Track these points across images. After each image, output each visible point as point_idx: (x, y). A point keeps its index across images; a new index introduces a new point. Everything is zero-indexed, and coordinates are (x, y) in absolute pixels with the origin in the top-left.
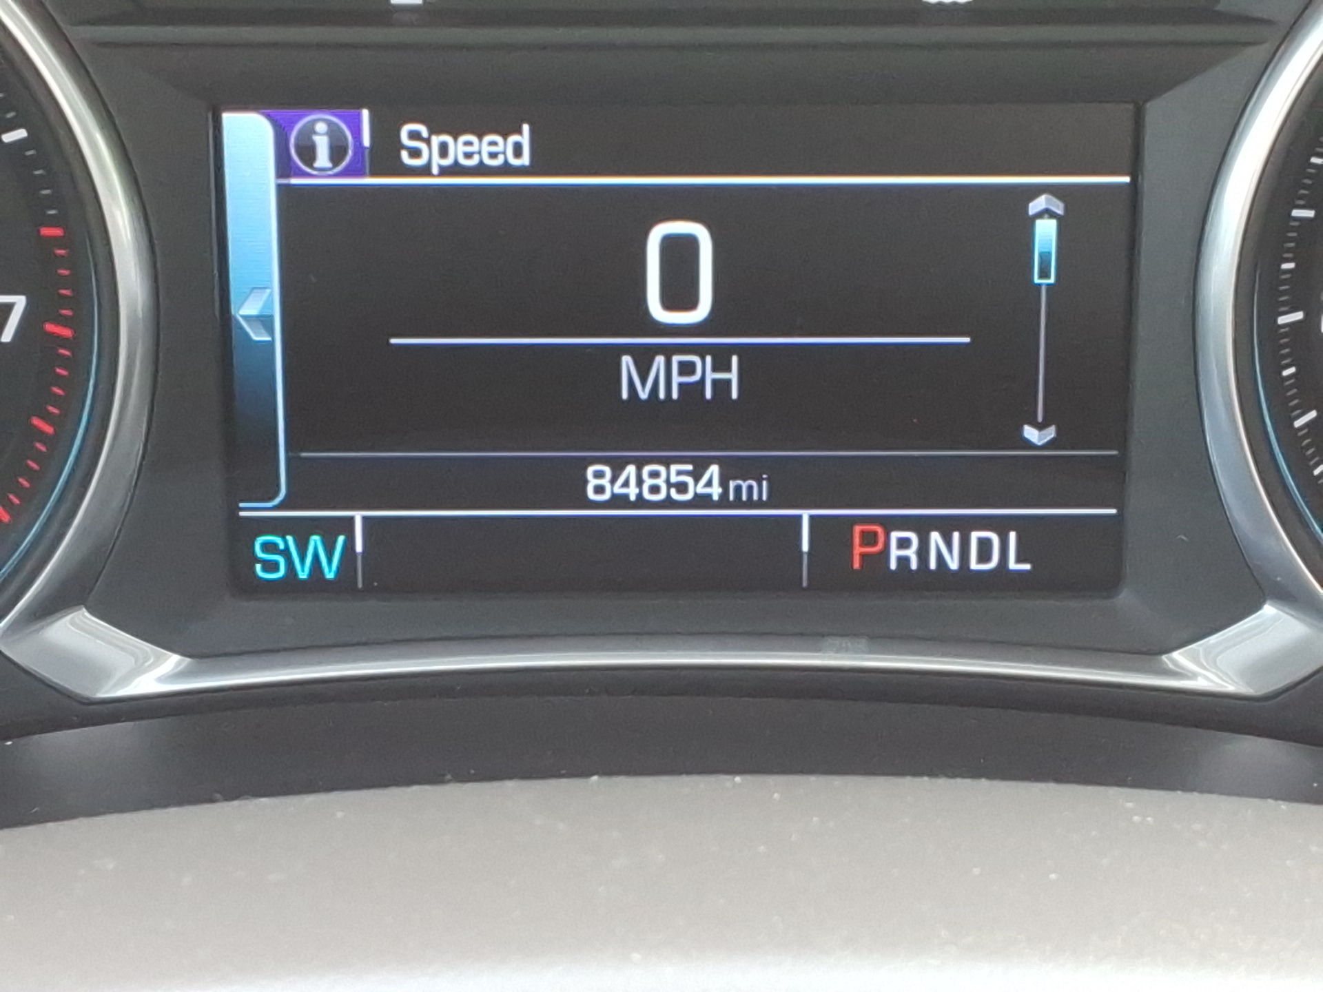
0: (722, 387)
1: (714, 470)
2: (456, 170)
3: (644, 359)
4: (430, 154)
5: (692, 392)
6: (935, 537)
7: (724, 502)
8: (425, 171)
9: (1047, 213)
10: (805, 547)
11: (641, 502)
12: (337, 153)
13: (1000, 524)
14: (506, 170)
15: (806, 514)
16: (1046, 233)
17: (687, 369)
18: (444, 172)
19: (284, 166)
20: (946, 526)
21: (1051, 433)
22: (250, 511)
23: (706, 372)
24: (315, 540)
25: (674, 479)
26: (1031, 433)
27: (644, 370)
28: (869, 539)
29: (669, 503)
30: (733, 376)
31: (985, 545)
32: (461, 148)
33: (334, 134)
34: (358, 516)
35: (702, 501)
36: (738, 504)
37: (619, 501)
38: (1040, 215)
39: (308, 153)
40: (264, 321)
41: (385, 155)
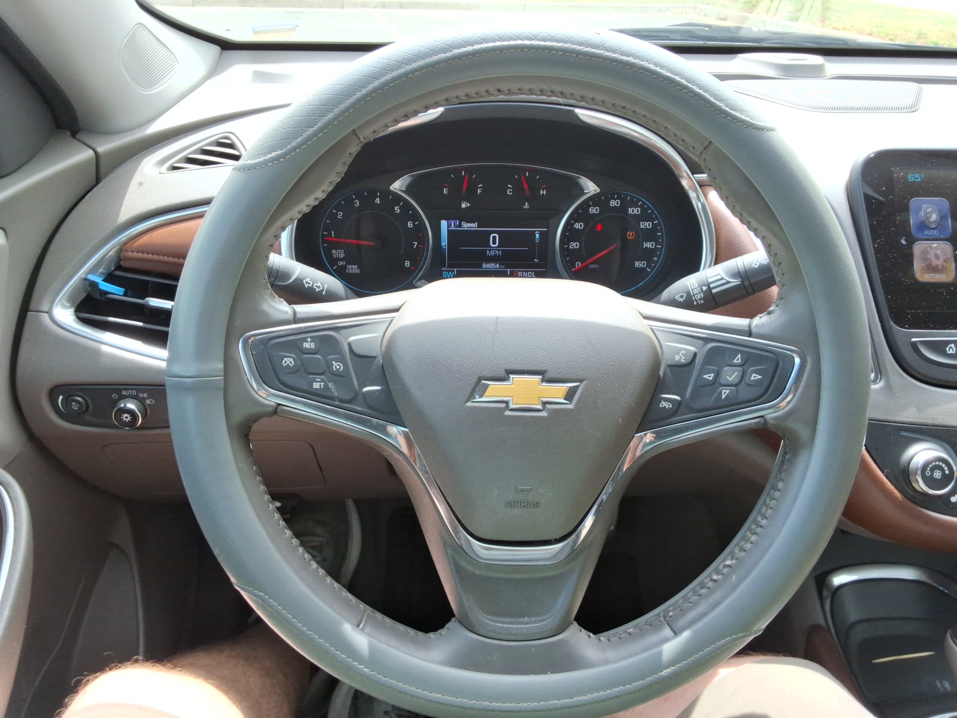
0: (499, 254)
1: (498, 264)
2: (468, 227)
3: (490, 250)
4: (465, 226)
5: (495, 255)
6: (524, 273)
7: (499, 268)
8: (465, 228)
9: (537, 233)
10: (509, 274)
11: (489, 268)
12: (454, 225)
13: (532, 271)
14: (474, 228)
15: (509, 270)
16: (537, 236)
17: (495, 252)
18: (467, 228)
19: (448, 227)
20: (525, 271)
21: (538, 260)
22: (443, 269)
23: (497, 252)
24: (450, 272)
25: (493, 265)
26: (536, 260)
27: (490, 252)
28: (516, 273)
29: (492, 268)
30: (500, 253)
31: (530, 274)
32: (469, 225)
33: (454, 223)
34: (455, 270)
35: (496, 268)
36: (501, 268)
37: (486, 268)
39: (451, 226)
40: (445, 246)
41: (460, 226)
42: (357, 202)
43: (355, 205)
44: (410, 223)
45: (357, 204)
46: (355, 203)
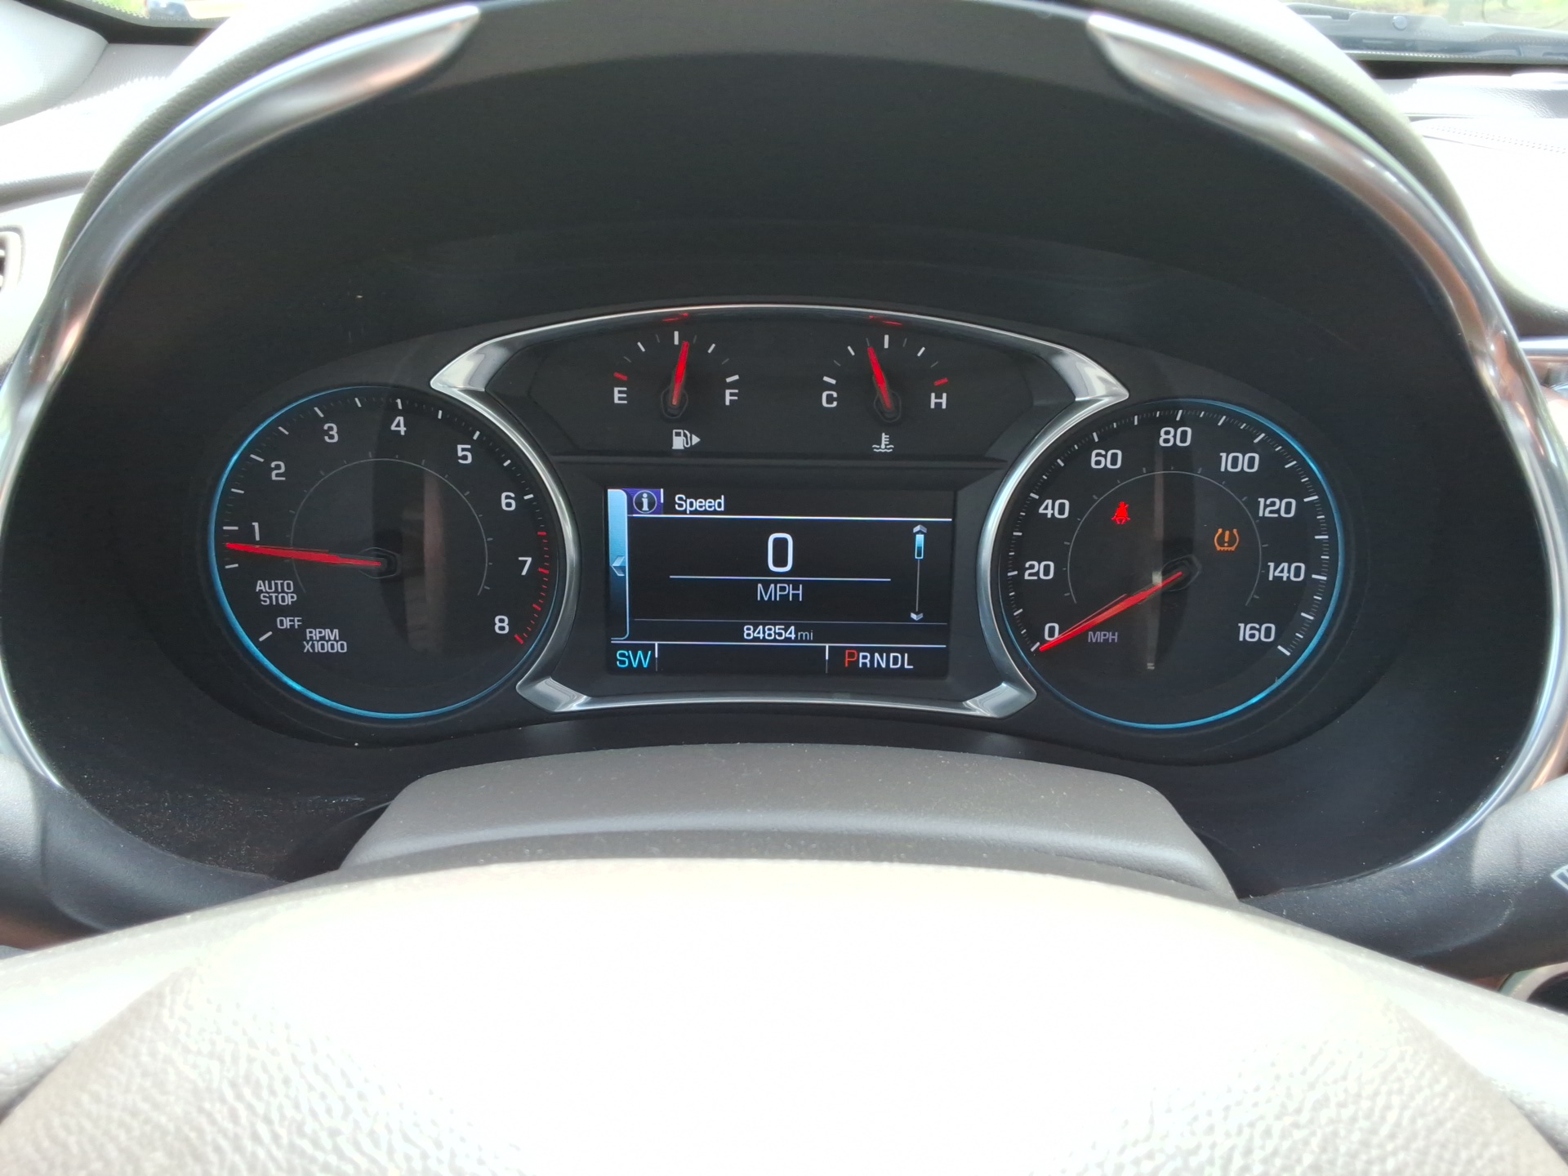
0: (796, 596)
1: (793, 628)
2: (696, 512)
3: (766, 585)
4: (686, 506)
5: (785, 598)
6: (877, 655)
7: (796, 640)
8: (684, 512)
9: (920, 532)
10: (827, 658)
11: (764, 640)
12: (651, 505)
13: (902, 651)
14: (715, 512)
15: (827, 646)
16: (920, 539)
17: (782, 589)
18: (691, 512)
19: (631, 510)
20: (881, 651)
21: (921, 616)
22: (615, 641)
23: (791, 591)
24: (640, 653)
25: (777, 631)
26: (914, 616)
27: (766, 589)
28: (851, 655)
29: (775, 640)
30: (800, 592)
31: (896, 658)
32: (697, 504)
33: (650, 498)
34: (656, 643)
35: (788, 640)
36: (801, 641)
37: (756, 639)
38: (918, 532)
39: (640, 505)
40: (622, 568)
41: (669, 506)
42: (331, 429)
43: (326, 438)
44: (508, 497)
45: (332, 437)
46: (326, 433)
